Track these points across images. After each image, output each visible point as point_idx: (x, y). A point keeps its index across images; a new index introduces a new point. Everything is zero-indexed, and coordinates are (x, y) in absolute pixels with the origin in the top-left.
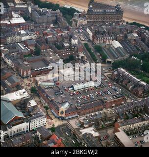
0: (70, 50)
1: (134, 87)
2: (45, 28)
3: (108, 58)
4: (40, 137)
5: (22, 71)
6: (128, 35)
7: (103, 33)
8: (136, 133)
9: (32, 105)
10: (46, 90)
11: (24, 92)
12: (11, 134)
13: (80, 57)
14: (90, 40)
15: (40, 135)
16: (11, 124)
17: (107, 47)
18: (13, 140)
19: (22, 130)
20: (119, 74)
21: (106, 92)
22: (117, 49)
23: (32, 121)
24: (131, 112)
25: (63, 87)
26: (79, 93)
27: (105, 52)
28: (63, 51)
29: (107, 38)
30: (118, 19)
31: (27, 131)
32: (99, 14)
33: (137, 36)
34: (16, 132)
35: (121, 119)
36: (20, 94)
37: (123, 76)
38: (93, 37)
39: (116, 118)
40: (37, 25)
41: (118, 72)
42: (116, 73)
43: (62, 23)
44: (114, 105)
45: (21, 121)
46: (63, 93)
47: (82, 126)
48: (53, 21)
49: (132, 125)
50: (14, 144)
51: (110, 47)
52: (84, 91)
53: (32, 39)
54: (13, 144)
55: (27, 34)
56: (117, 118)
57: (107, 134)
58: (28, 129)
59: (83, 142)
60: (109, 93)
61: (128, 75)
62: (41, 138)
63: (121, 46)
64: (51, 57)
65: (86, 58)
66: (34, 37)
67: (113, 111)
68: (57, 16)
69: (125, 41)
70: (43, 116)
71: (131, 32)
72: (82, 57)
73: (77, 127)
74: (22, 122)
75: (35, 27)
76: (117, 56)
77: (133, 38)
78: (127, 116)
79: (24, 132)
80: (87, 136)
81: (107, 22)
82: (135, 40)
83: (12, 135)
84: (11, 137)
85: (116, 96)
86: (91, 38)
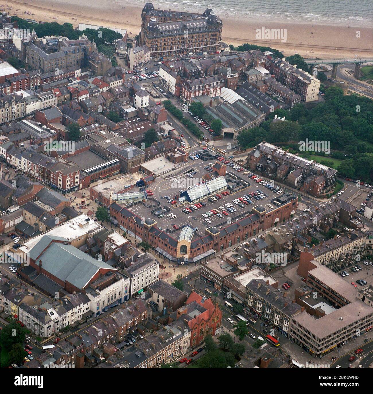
0: (141, 120)
1: (304, 178)
2: (66, 80)
3: (224, 127)
4: (161, 304)
5: (60, 178)
6: (247, 73)
7: (197, 75)
8: (343, 267)
9: (119, 244)
10: (131, 210)
11: (88, 220)
12: (98, 308)
13: (166, 133)
14: (170, 93)
15: (161, 298)
16: (95, 285)
17: (214, 104)
18: (115, 317)
19: (118, 297)
20: (264, 157)
21: (255, 196)
22: (235, 105)
23: (133, 273)
24: (318, 229)
25: (162, 198)
26: (201, 205)
27: (214, 116)
28: (126, 123)
29: (209, 85)
30: (213, 41)
31: (126, 298)
32: (172, 34)
33: (268, 72)
34: (107, 303)
35: (303, 245)
36: (81, 226)
37: (275, 158)
38: (179, 86)
39: (294, 244)
40: (46, 75)
41: (261, 152)
42: (257, 154)
43: (101, 63)
44: (277, 220)
45: (112, 277)
46: (169, 211)
47: (235, 269)
48: (77, 62)
49: (335, 252)
50: (120, 324)
51: (219, 103)
52: (210, 200)
53: (50, 107)
54: (116, 323)
55: (36, 98)
56: (296, 245)
57: (286, 280)
58: (128, 294)
59: (251, 299)
60: (262, 196)
61: (284, 155)
62: (165, 306)
63: (242, 99)
64: (108, 141)
65: (176, 133)
66: (52, 101)
67: (285, 230)
68: (84, 50)
69: (243, 86)
70: (152, 260)
71: (252, 66)
72: (169, 131)
73: (228, 273)
74: (115, 280)
75: (43, 80)
76: (242, 121)
77: (259, 79)
78: (313, 238)
79: (120, 301)
80: (259, 286)
81: (191, 51)
82: (264, 82)
83: (100, 310)
84: (98, 314)
85: (279, 201)
86: (173, 90)
